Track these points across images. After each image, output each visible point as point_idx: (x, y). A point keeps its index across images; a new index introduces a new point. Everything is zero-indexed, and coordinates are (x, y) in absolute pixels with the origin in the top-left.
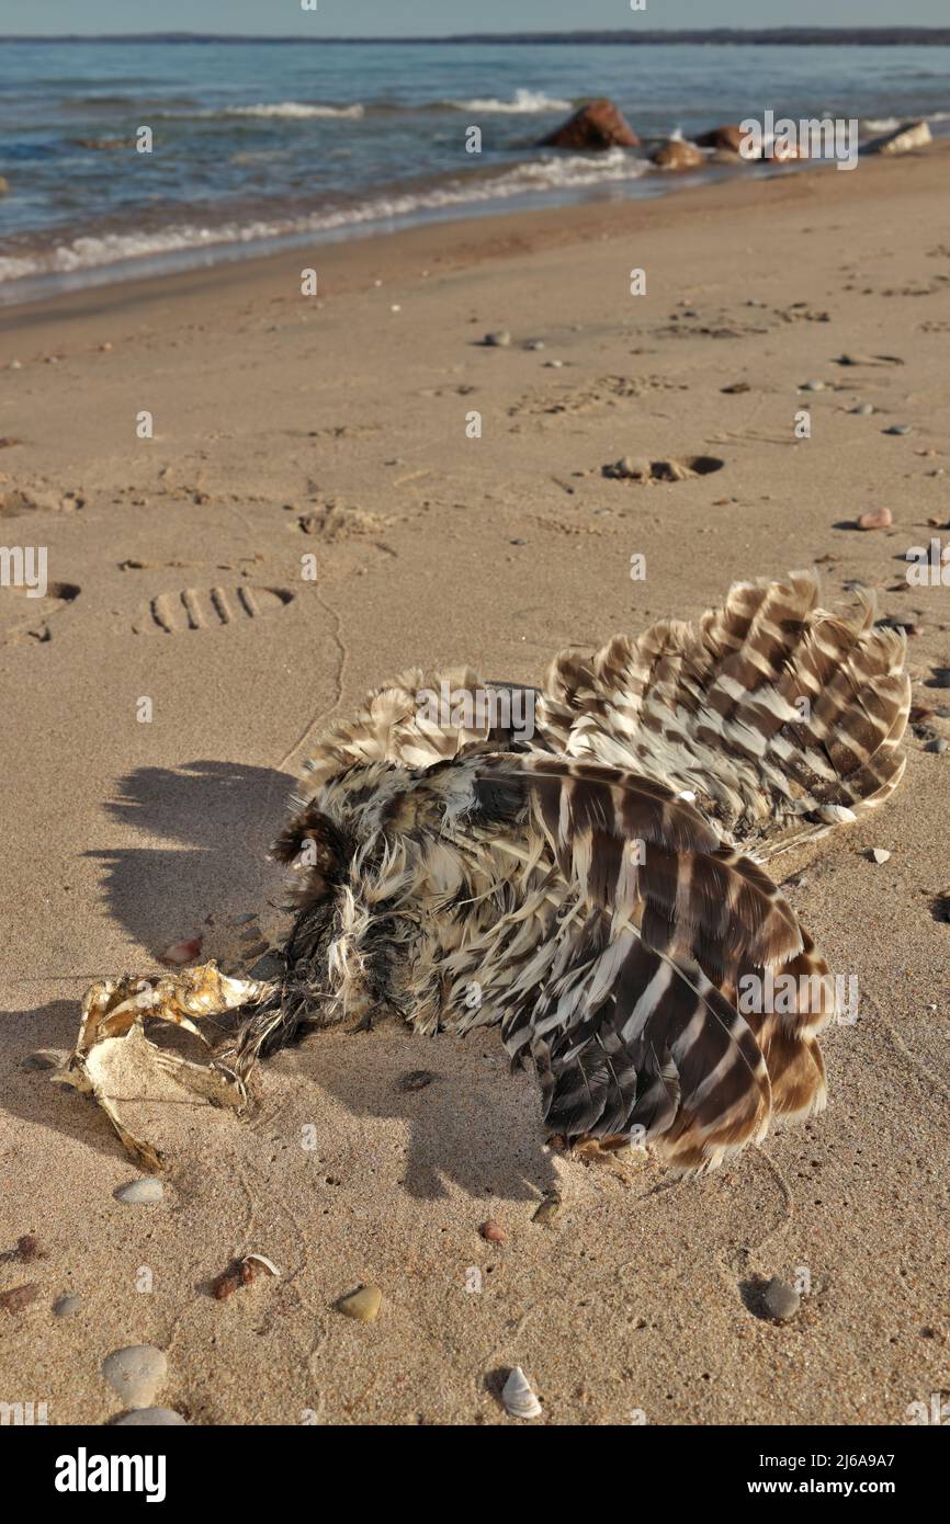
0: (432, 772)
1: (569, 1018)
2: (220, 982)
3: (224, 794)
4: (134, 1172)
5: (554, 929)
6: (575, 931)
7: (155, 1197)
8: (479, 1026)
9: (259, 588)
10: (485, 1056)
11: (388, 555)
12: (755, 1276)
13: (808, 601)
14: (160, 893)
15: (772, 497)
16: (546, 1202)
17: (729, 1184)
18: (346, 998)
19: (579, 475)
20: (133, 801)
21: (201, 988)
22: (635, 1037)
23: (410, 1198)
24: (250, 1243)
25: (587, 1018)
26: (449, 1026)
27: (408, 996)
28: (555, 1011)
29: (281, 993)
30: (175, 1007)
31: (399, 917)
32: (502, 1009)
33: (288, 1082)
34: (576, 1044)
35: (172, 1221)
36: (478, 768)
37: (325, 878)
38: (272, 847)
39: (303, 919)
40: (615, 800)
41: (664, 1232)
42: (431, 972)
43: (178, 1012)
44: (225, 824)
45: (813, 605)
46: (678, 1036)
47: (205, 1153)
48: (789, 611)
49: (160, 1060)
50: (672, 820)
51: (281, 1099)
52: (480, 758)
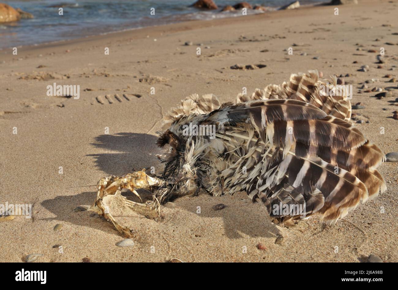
0: (211, 114)
1: (271, 185)
2: (147, 176)
3: (130, 140)
4: (121, 238)
5: (260, 159)
6: (268, 159)
7: (132, 245)
8: (237, 192)
9: (130, 94)
10: (242, 199)
11: (169, 87)
12: (362, 256)
13: (315, 79)
14: (115, 164)
15: (284, 72)
16: (278, 237)
17: (341, 231)
18: (189, 185)
19: (224, 69)
20: (100, 142)
21: (141, 178)
22: (299, 185)
23: (228, 239)
24: (171, 255)
25: (278, 184)
26: (226, 193)
27: (210, 185)
28: (265, 183)
29: (166, 183)
30: (131, 185)
31: (202, 163)
32: (245, 185)
33: (172, 211)
34: (275, 193)
35: (140, 251)
36: (228, 110)
37: (177, 150)
38: (156, 142)
39: (168, 165)
40: (283, 109)
41: (323, 245)
42: (217, 177)
43: (133, 187)
44: (133, 147)
45: (316, 81)
46: (317, 182)
47: (148, 230)
48: (309, 82)
49: (127, 203)
50: (306, 111)
51: (171, 216)
52: (229, 107)
